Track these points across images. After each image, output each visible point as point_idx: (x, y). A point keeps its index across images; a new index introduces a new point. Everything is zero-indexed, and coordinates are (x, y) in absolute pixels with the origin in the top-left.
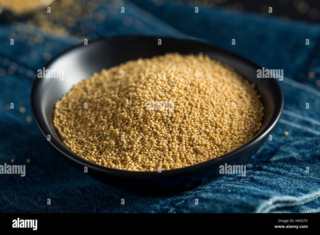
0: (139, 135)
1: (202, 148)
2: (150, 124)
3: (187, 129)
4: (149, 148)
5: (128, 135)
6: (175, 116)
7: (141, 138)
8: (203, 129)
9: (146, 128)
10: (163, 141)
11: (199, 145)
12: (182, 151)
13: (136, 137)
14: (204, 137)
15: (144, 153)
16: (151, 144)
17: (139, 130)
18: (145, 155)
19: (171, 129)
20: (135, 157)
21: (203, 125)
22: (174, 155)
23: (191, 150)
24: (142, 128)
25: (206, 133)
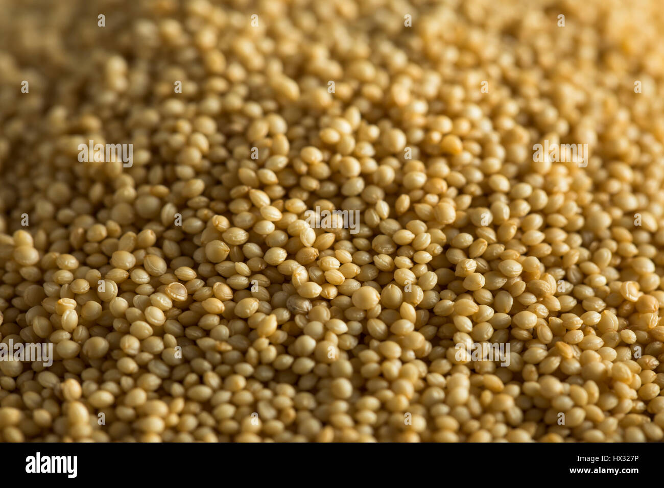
0: (169, 277)
1: (583, 394)
2: (246, 217)
3: (493, 265)
4: (223, 362)
5: (96, 273)
6: (420, 178)
7: (182, 295)
8: (601, 280)
9: (220, 235)
10: (326, 329)
11: (562, 375)
12: (444, 402)
13: (148, 288)
14: (600, 330)
15: (192, 392)
16: (243, 343)
17: (170, 247)
18: (194, 407)
19: (384, 260)
20: (128, 412)
21: (607, 255)
22: (386, 423)
23: (508, 402)
24: (196, 241)
25: (617, 308)
